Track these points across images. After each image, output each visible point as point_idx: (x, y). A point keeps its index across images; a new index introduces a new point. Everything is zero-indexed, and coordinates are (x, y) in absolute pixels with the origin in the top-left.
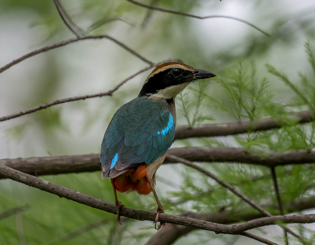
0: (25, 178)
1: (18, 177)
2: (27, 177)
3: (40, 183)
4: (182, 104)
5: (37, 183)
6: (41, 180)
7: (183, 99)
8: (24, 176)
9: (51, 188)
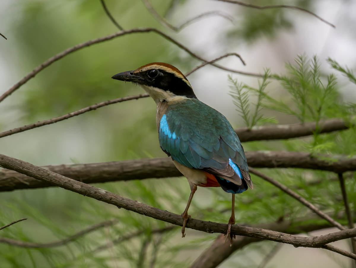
0: (80, 187)
1: (71, 186)
2: (82, 186)
3: (96, 192)
4: (240, 104)
5: (92, 192)
6: (97, 189)
7: (242, 98)
8: (78, 185)
9: (108, 197)
